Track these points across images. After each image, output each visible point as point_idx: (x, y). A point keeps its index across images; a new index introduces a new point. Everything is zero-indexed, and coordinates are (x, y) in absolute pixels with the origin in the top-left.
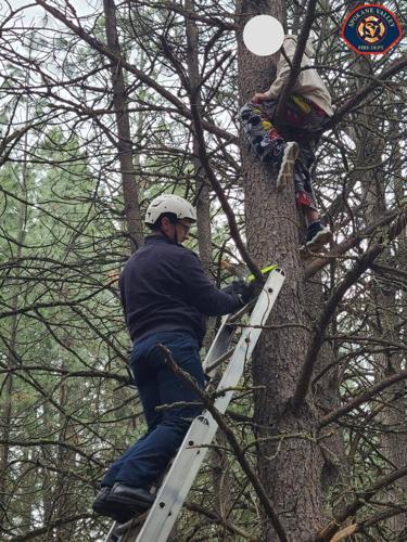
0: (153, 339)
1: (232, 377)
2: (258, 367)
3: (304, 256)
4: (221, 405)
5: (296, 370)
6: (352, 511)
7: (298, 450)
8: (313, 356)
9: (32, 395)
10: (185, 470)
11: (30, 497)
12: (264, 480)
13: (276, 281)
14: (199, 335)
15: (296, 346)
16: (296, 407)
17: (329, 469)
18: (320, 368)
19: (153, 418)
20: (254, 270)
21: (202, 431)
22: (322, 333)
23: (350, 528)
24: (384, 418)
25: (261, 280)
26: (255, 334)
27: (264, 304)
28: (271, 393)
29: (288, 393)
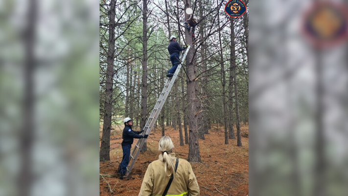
0: (173, 54)
1: (183, 59)
2: (187, 59)
3: (193, 41)
4: (182, 63)
5: (191, 59)
6: (198, 77)
7: (191, 69)
8: (194, 57)
9: (158, 63)
10: (177, 71)
11: (158, 75)
12: (187, 73)
13: (189, 47)
14: (179, 54)
15: (192, 55)
16: (191, 64)
17: (195, 72)
18: (194, 59)
19: (173, 65)
20: (186, 45)
21: (180, 66)
22: (195, 54)
23: (197, 79)
24: (202, 66)
25: (187, 47)
26: (186, 54)
27: (188, 50)
28: (188, 62)
29: (190, 62)
